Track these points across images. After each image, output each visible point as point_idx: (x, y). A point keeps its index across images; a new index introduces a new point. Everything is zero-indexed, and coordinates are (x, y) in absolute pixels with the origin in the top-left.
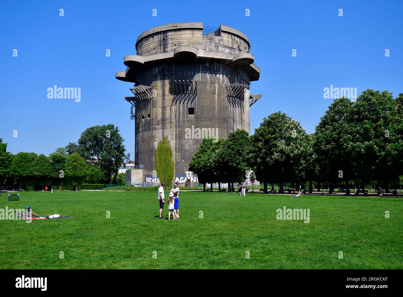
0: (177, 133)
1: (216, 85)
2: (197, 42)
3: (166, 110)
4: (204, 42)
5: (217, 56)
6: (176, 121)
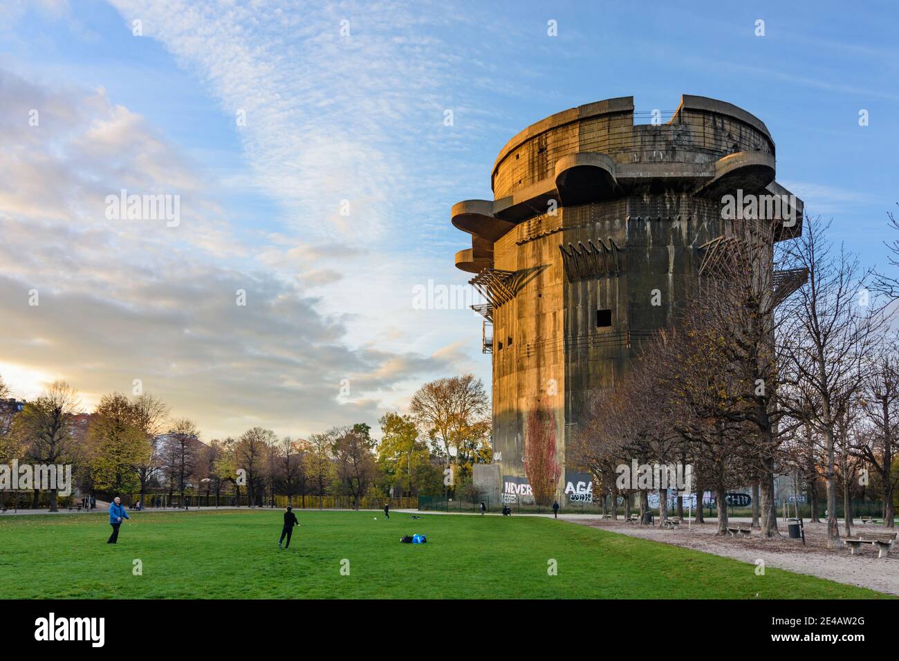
0: (570, 375)
1: (671, 248)
2: (620, 146)
3: (543, 321)
4: (636, 144)
5: (667, 170)
6: (566, 346)
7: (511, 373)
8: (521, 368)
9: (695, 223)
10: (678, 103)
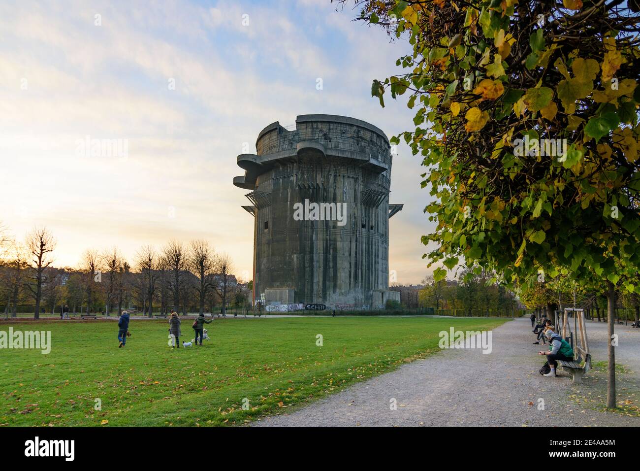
1: (289, 190)
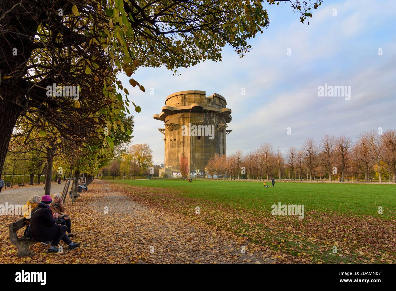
0: (192, 149)
2: (203, 101)
3: (185, 137)
4: (206, 101)
5: (213, 109)
6: (191, 143)
7: (175, 147)
8: (179, 147)
9: (216, 120)
10: (213, 94)
